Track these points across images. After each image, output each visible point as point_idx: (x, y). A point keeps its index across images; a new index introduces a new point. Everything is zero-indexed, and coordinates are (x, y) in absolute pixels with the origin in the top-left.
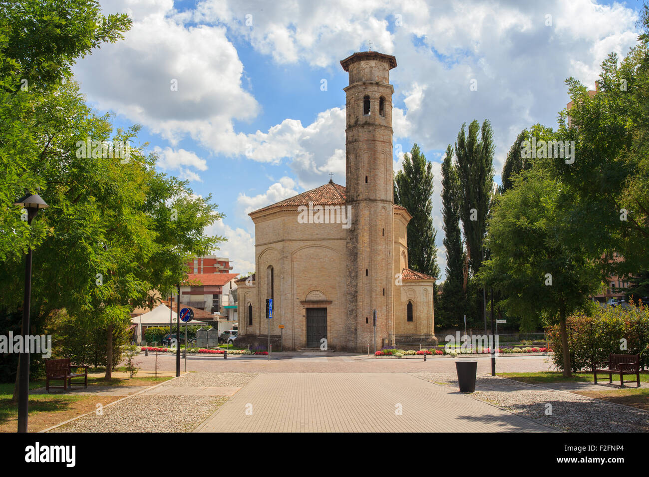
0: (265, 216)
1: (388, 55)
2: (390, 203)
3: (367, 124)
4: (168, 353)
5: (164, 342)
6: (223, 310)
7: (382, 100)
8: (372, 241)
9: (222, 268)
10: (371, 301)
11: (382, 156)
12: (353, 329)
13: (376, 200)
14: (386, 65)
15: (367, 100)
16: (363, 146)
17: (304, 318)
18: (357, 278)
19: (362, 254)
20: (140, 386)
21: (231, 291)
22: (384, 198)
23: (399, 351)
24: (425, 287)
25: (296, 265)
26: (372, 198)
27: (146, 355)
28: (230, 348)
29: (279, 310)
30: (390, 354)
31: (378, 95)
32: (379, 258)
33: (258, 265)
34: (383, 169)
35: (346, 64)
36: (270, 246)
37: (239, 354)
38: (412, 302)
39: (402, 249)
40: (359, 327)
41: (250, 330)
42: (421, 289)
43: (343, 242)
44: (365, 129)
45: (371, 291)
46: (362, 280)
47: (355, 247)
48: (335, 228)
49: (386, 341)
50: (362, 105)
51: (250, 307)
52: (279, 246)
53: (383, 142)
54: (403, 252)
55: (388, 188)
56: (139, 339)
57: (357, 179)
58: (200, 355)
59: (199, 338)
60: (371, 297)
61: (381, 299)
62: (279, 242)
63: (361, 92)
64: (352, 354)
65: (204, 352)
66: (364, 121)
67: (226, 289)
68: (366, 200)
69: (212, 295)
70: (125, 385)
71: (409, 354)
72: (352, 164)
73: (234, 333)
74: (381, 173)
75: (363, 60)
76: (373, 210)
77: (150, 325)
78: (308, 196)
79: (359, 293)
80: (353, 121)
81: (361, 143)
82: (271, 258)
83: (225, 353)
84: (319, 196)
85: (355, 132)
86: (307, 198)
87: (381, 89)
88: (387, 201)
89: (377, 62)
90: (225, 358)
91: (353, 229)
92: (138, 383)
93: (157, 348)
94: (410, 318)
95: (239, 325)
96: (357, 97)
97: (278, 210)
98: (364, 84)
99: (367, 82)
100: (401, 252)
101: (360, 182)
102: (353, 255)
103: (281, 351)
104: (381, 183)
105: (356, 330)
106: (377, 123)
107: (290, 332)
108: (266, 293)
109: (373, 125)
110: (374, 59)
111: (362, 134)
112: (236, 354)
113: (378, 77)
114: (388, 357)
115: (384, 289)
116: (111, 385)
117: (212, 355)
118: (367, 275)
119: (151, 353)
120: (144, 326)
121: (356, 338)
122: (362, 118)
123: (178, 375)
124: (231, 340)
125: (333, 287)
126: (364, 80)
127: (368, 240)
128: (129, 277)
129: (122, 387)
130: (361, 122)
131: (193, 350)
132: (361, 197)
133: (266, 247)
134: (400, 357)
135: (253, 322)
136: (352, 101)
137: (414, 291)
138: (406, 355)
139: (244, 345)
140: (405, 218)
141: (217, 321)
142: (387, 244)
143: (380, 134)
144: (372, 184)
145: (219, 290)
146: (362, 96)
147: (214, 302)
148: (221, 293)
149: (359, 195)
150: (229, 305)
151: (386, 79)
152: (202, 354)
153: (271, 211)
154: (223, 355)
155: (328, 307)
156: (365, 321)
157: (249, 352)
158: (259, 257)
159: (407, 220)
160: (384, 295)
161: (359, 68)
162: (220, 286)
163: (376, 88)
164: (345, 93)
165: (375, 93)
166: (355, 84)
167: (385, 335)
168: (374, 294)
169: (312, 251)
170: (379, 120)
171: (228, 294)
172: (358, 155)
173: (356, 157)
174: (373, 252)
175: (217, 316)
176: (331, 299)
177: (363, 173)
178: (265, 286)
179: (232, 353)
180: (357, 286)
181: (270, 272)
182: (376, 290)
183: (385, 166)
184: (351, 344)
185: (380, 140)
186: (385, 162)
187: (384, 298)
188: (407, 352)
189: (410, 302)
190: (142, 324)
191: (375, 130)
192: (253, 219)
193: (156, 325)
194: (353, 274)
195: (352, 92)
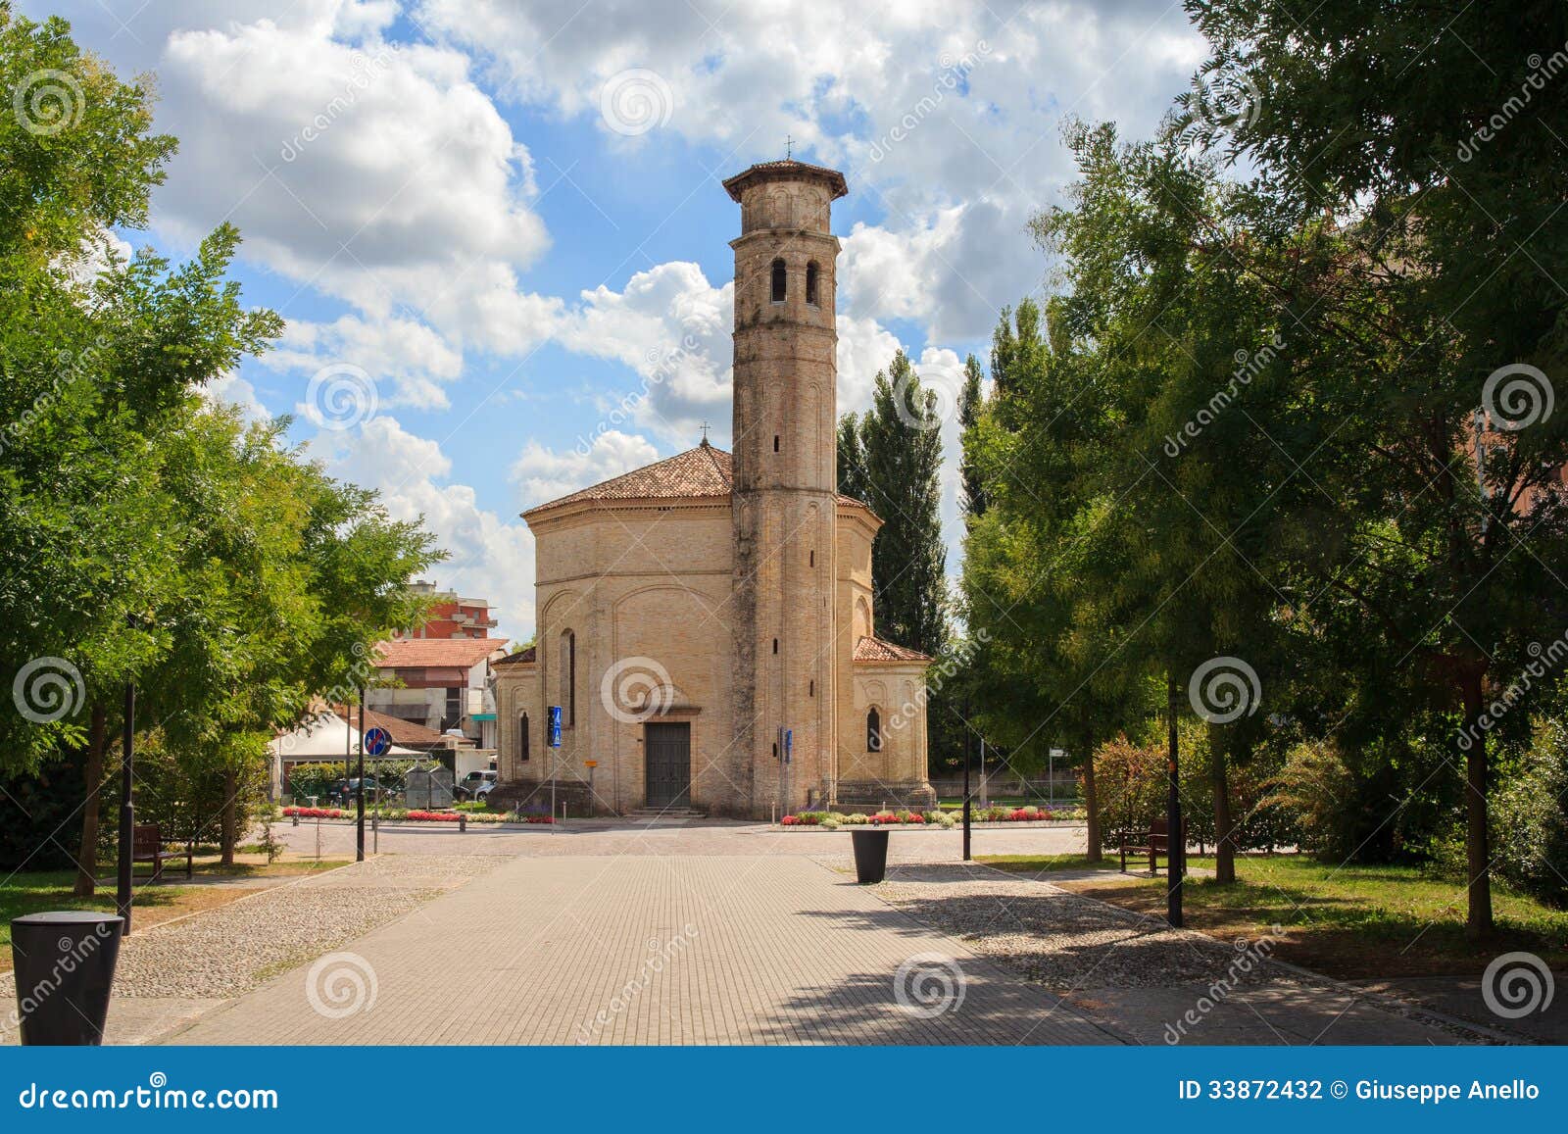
0: (557, 519)
1: (825, 171)
2: (829, 495)
3: (779, 322)
4: (342, 821)
5: (334, 798)
6: (470, 724)
7: (813, 270)
8: (788, 578)
9: (470, 622)
10: (784, 708)
11: (812, 393)
12: (744, 770)
13: (796, 489)
14: (823, 192)
15: (779, 269)
16: (769, 370)
17: (641, 745)
18: (753, 659)
19: (764, 606)
20: (288, 876)
21: (489, 680)
22: (814, 486)
23: (832, 815)
24: (907, 678)
25: (622, 628)
26: (788, 485)
27: (295, 824)
28: (476, 810)
29: (587, 728)
30: (811, 821)
31: (803, 260)
32: (802, 615)
33: (542, 626)
34: (812, 421)
35: (736, 187)
36: (567, 586)
37: (494, 821)
38: (878, 710)
39: (856, 593)
40: (758, 763)
41: (525, 770)
42: (899, 680)
43: (727, 579)
44: (775, 332)
45: (783, 687)
46: (765, 661)
47: (750, 592)
48: (709, 547)
49: (817, 795)
50: (768, 279)
51: (525, 720)
52: (588, 587)
53: (814, 361)
54: (862, 600)
55: (823, 462)
56: (277, 791)
57: (756, 443)
58: (409, 824)
59: (410, 789)
60: (784, 699)
61: (804, 703)
62: (586, 577)
63: (767, 251)
64: (742, 822)
65: (420, 819)
66: (773, 316)
67: (477, 675)
68: (774, 488)
69: (445, 690)
70: (260, 874)
71: (852, 822)
72: (747, 409)
73: (490, 778)
74: (808, 431)
75: (773, 181)
76: (789, 510)
77: (302, 760)
78: (653, 476)
79: (757, 691)
80: (748, 315)
81: (764, 364)
82: (569, 611)
83: (462, 820)
84: (677, 477)
85: (753, 339)
86: (648, 481)
87: (811, 246)
88: (820, 491)
89: (802, 185)
90: (463, 829)
91: (746, 552)
92: (284, 871)
93: (318, 809)
94: (873, 745)
95: (500, 758)
96: (756, 262)
97: (585, 507)
98: (774, 234)
99: (779, 231)
100: (855, 601)
101: (763, 449)
102: (747, 608)
103: (590, 817)
104: (807, 451)
105: (751, 770)
106: (801, 320)
107: (609, 775)
108: (558, 690)
109: (792, 324)
110: (795, 179)
111: (769, 344)
112: (488, 822)
113: (805, 217)
114: (807, 828)
115: (812, 683)
116: (235, 874)
117: (436, 824)
118: (775, 651)
119: (305, 820)
120: (288, 763)
121: (751, 788)
122: (769, 309)
123: (360, 858)
124: (483, 793)
125: (704, 678)
126: (773, 225)
127: (779, 576)
128: (274, 685)
129: (256, 877)
130: (765, 319)
131: (394, 813)
132: (763, 483)
133: (559, 587)
134: (832, 829)
135: (530, 752)
136: (748, 270)
137: (882, 685)
138: (847, 823)
139: (509, 802)
140: (865, 526)
141: (453, 751)
142: (820, 585)
143: (806, 344)
144: (789, 456)
145: (460, 678)
146: (768, 261)
147: (449, 705)
148: (465, 684)
149: (759, 479)
150: (484, 712)
151: (824, 222)
152: (415, 823)
153: (570, 510)
154: (458, 824)
155: (692, 719)
156: (772, 751)
157: (516, 817)
158: (544, 610)
159: (870, 529)
160: (811, 695)
161: (763, 198)
162: (462, 669)
163: (800, 244)
164: (733, 252)
165: (797, 254)
166: (754, 233)
167: (813, 782)
168: (791, 693)
169: (658, 597)
170: (806, 313)
171: (482, 686)
172: (759, 389)
173: (755, 394)
174: (788, 604)
175: (454, 737)
176: (701, 704)
177: (769, 431)
178: (557, 674)
179: (479, 821)
180: (753, 675)
181: (568, 644)
182: (794, 685)
183: (819, 414)
184: (742, 801)
185: (807, 356)
186: (819, 406)
187: (811, 703)
188: (848, 818)
189: (873, 710)
190: (283, 757)
191: (796, 336)
192: (530, 526)
193: (315, 759)
194: (746, 650)
195: (746, 250)
